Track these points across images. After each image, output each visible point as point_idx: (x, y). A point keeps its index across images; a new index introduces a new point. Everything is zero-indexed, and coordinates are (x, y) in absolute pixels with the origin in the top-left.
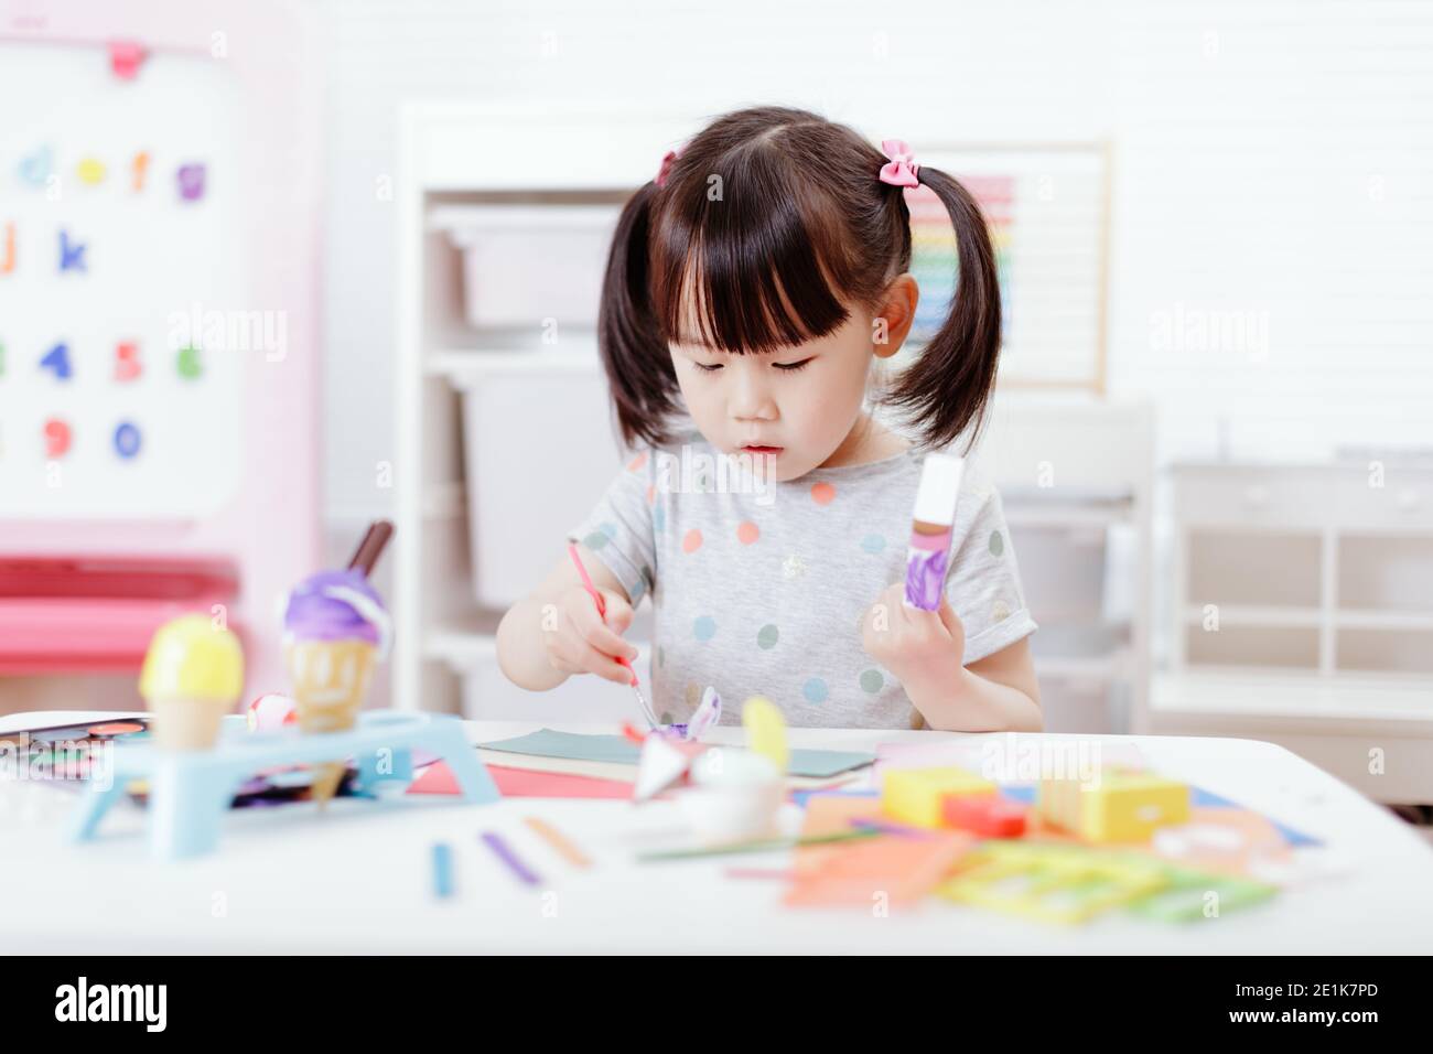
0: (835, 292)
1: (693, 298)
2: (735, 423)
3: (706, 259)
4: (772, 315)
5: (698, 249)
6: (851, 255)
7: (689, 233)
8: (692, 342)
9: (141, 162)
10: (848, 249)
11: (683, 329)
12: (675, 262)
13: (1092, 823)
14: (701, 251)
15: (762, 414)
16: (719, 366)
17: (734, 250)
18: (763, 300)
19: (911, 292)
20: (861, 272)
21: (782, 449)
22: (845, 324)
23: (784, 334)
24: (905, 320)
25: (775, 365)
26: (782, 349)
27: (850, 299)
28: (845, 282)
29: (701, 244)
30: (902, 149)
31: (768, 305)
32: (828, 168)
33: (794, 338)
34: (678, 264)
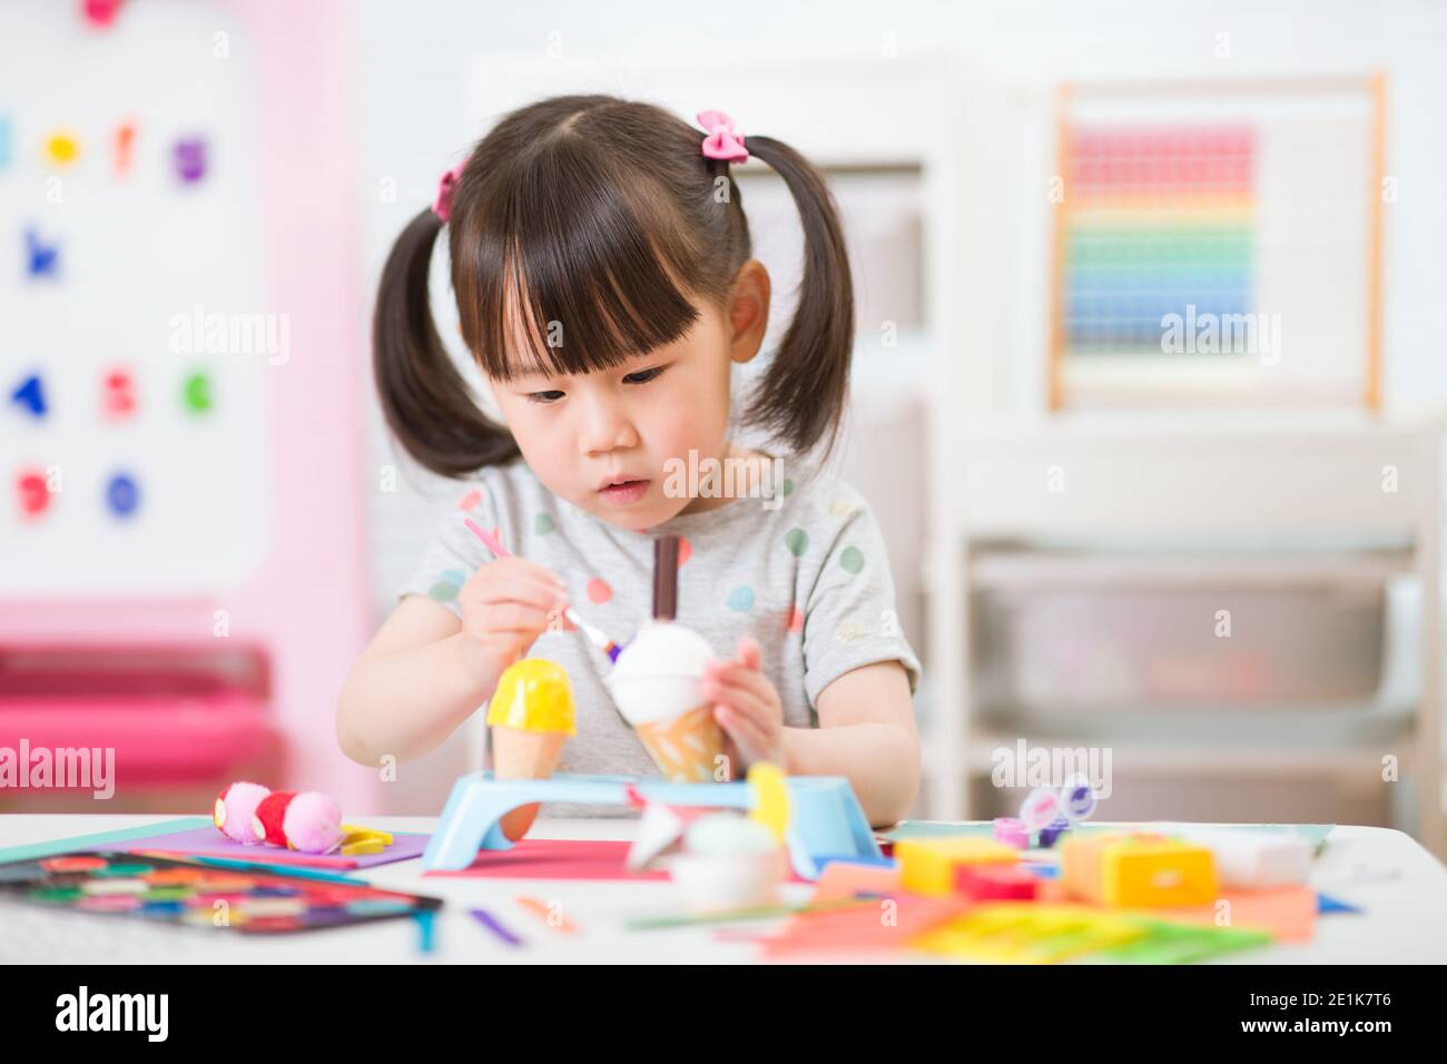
0: (680, 286)
1: (518, 318)
2: (586, 461)
3: (528, 270)
4: (615, 321)
5: (516, 262)
6: (691, 242)
7: (502, 246)
8: (525, 371)
9: (126, 136)
10: (684, 235)
11: (511, 359)
12: (490, 282)
13: (1108, 888)
14: (520, 261)
15: (622, 440)
16: (562, 394)
17: (558, 252)
18: (600, 304)
19: (761, 278)
20: (704, 260)
21: (648, 481)
22: (695, 324)
23: (632, 341)
24: (760, 313)
25: (625, 380)
26: (631, 359)
27: (697, 292)
28: (689, 272)
29: (519, 255)
30: (722, 120)
31: (608, 310)
32: (646, 147)
33: (644, 346)
34: (494, 283)
